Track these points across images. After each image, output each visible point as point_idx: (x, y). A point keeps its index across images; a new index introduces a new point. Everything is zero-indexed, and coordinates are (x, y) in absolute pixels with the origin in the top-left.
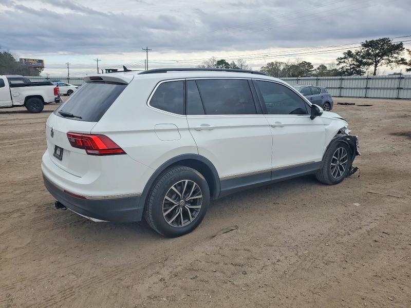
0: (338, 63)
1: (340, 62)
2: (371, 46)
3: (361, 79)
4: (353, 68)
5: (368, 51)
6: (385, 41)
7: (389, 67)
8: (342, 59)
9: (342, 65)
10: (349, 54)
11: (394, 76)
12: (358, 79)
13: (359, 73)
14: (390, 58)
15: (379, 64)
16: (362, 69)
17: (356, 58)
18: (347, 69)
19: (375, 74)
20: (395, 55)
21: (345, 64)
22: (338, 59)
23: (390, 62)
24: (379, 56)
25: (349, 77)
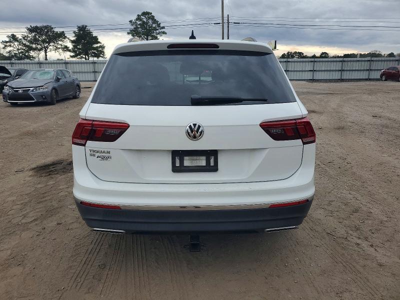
0: (3, 46)
1: (6, 46)
2: (36, 31)
3: (32, 63)
4: (22, 52)
5: (35, 36)
6: (49, 28)
7: (57, 53)
8: (7, 42)
9: (9, 49)
10: (14, 38)
11: (58, 62)
12: (29, 63)
13: (29, 57)
14: (56, 45)
15: (48, 50)
16: (31, 54)
17: (22, 43)
18: (15, 54)
19: (46, 59)
20: (60, 43)
21: (12, 48)
22: (3, 41)
23: (57, 48)
24: (47, 43)
25: (19, 61)
